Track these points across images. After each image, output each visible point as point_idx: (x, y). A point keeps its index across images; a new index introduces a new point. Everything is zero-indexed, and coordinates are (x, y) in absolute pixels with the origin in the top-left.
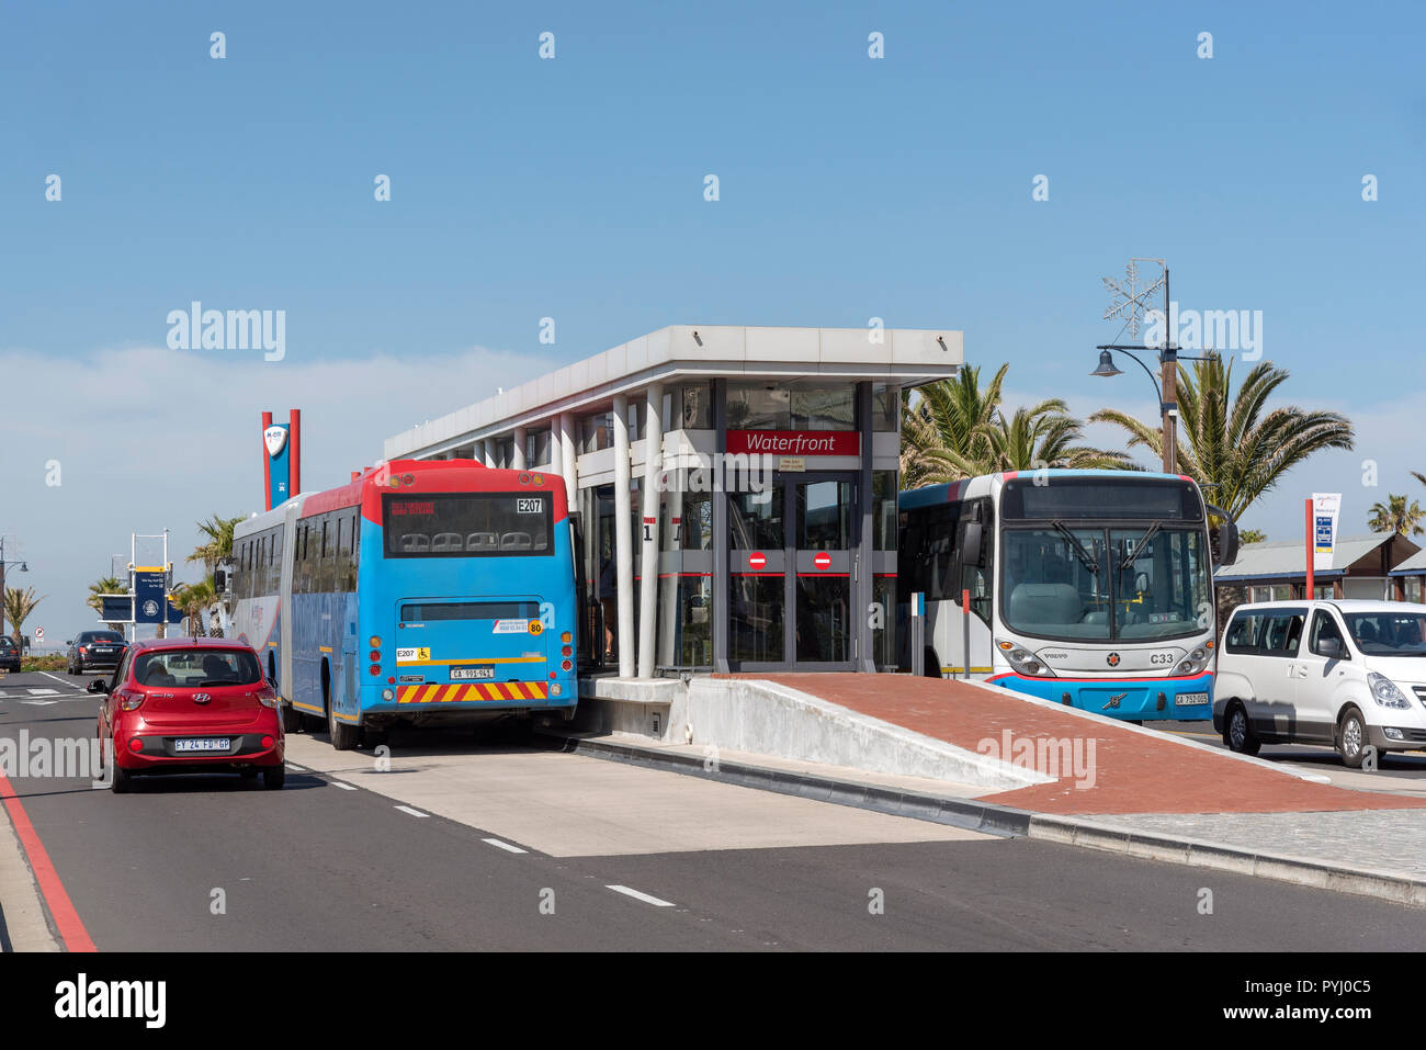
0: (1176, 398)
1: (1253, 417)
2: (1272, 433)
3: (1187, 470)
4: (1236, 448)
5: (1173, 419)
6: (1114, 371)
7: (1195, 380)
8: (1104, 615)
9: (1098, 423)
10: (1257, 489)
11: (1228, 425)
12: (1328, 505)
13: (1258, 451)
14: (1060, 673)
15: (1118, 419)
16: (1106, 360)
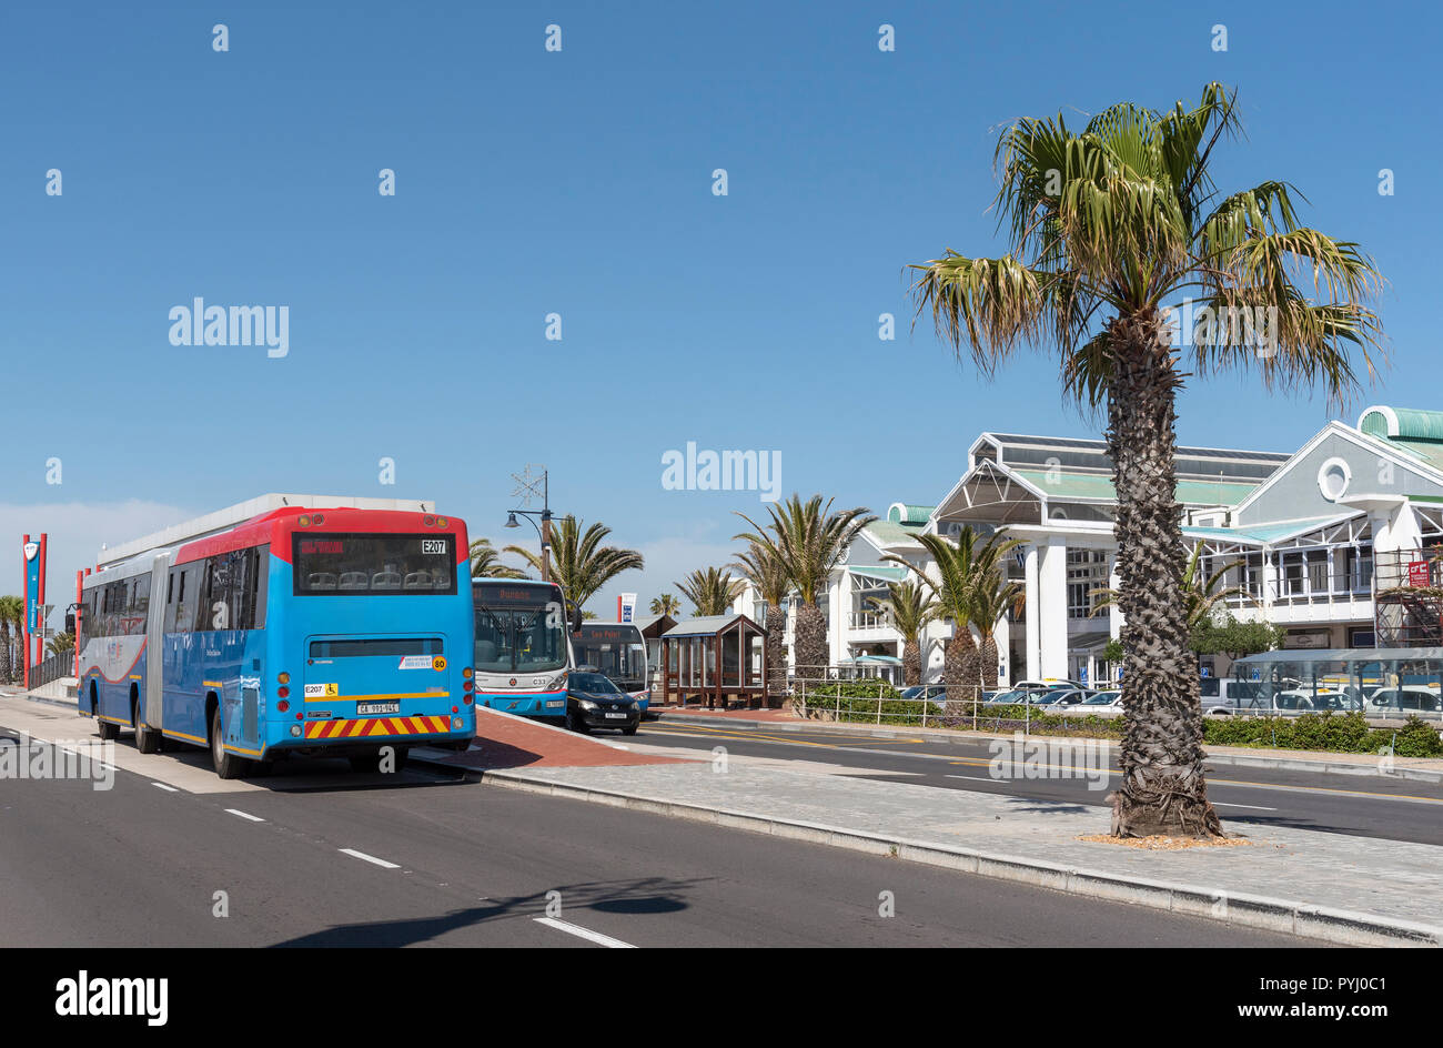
0: (550, 540)
1: (591, 551)
2: (602, 560)
3: (555, 579)
4: (582, 567)
5: (548, 551)
6: (517, 525)
7: (560, 530)
8: (508, 658)
9: (507, 552)
10: (592, 590)
11: (578, 555)
12: (630, 599)
13: (593, 569)
14: (484, 690)
15: (518, 550)
16: (513, 518)
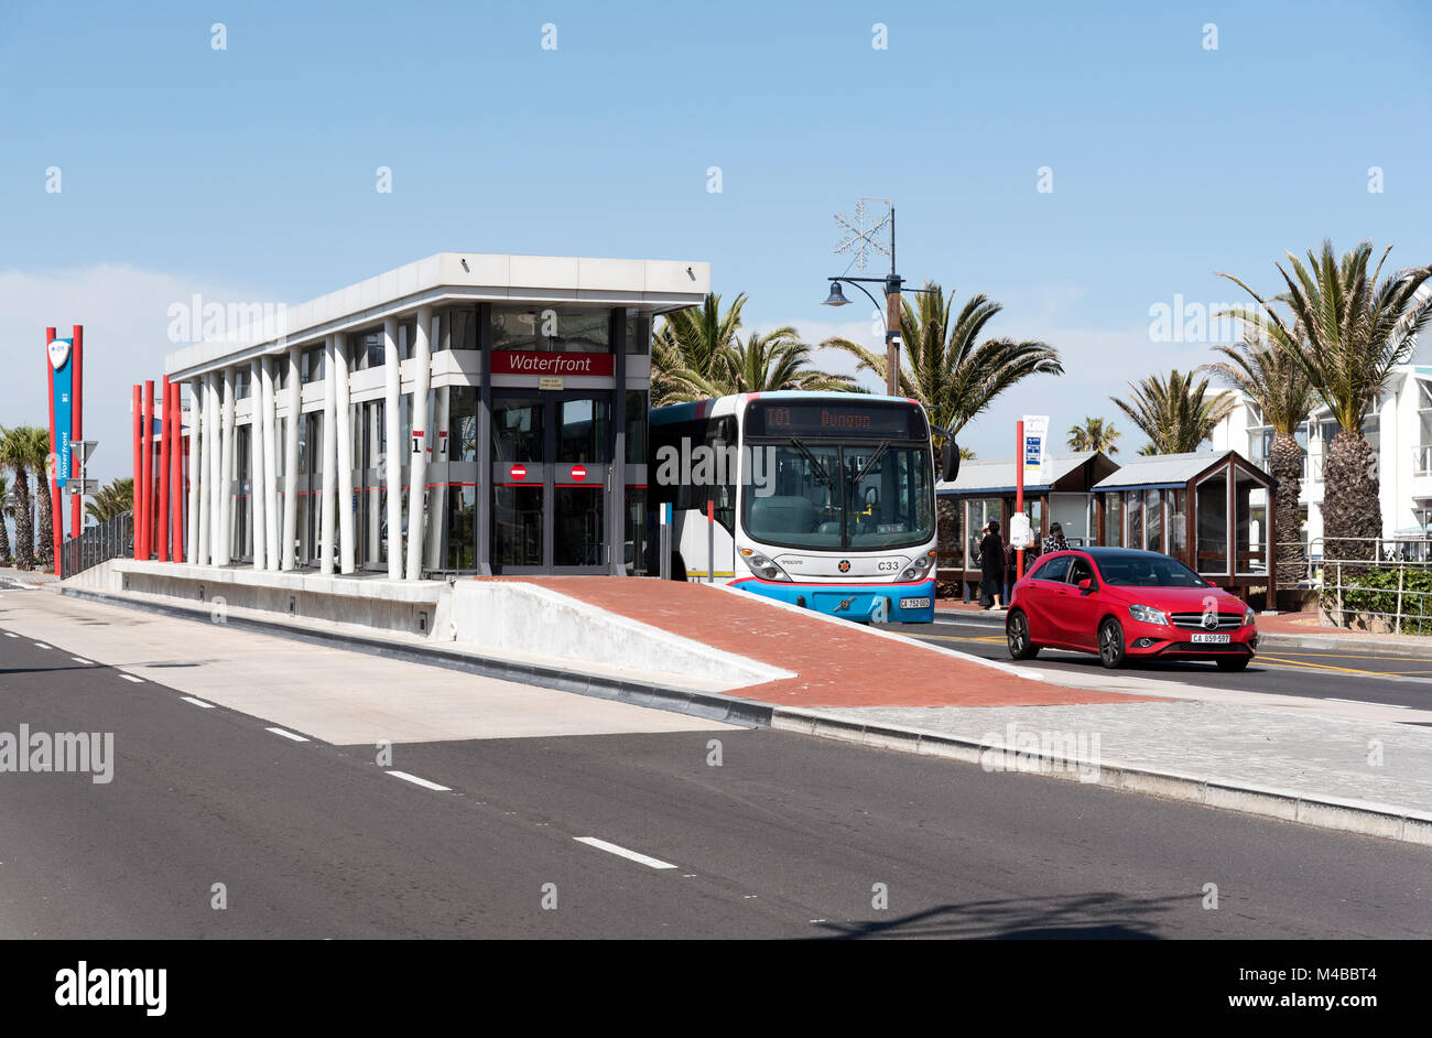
0: (901, 326)
1: (969, 345)
2: (987, 360)
3: (909, 392)
4: (953, 374)
5: (897, 345)
6: (844, 301)
7: (916, 310)
8: (836, 525)
9: (828, 349)
10: (972, 411)
11: (946, 351)
12: (1037, 427)
13: (973, 375)
14: (795, 578)
15: (847, 345)
16: (837, 290)
